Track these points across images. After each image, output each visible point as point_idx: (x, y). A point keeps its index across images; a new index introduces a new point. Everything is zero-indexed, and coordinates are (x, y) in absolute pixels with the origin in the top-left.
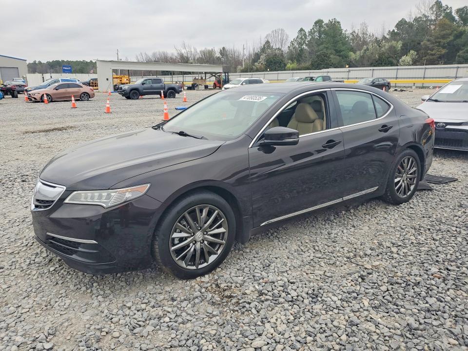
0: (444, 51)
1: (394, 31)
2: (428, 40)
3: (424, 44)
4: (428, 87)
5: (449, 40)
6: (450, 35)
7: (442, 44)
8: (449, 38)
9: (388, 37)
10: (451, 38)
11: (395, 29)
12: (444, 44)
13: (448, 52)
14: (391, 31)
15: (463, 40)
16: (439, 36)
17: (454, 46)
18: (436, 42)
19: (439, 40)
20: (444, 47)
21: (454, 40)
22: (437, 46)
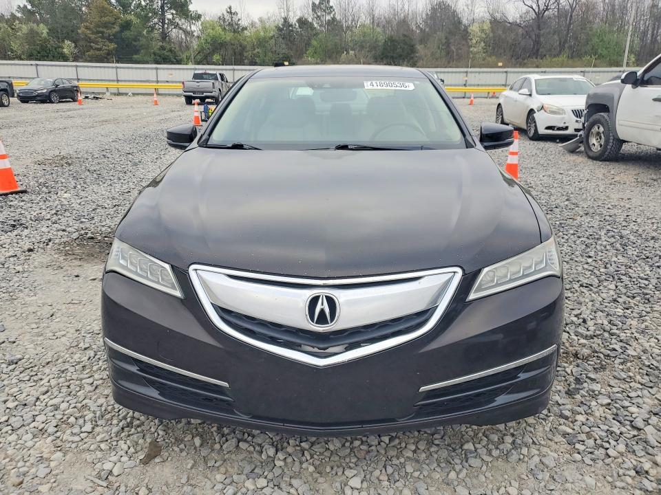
0: (112, 46)
1: (25, 6)
2: (87, 28)
3: (83, 32)
4: (126, 94)
5: (114, 30)
6: (114, 24)
7: (107, 35)
8: (114, 28)
9: (19, 15)
10: (117, 28)
11: (26, 4)
12: (109, 36)
13: (117, 48)
14: (22, 6)
15: (132, 33)
16: (100, 23)
17: (122, 39)
18: (98, 32)
19: (101, 29)
20: (111, 41)
21: (121, 31)
22: (100, 37)
